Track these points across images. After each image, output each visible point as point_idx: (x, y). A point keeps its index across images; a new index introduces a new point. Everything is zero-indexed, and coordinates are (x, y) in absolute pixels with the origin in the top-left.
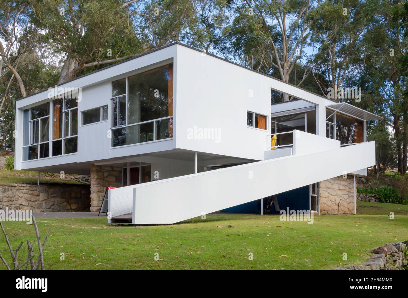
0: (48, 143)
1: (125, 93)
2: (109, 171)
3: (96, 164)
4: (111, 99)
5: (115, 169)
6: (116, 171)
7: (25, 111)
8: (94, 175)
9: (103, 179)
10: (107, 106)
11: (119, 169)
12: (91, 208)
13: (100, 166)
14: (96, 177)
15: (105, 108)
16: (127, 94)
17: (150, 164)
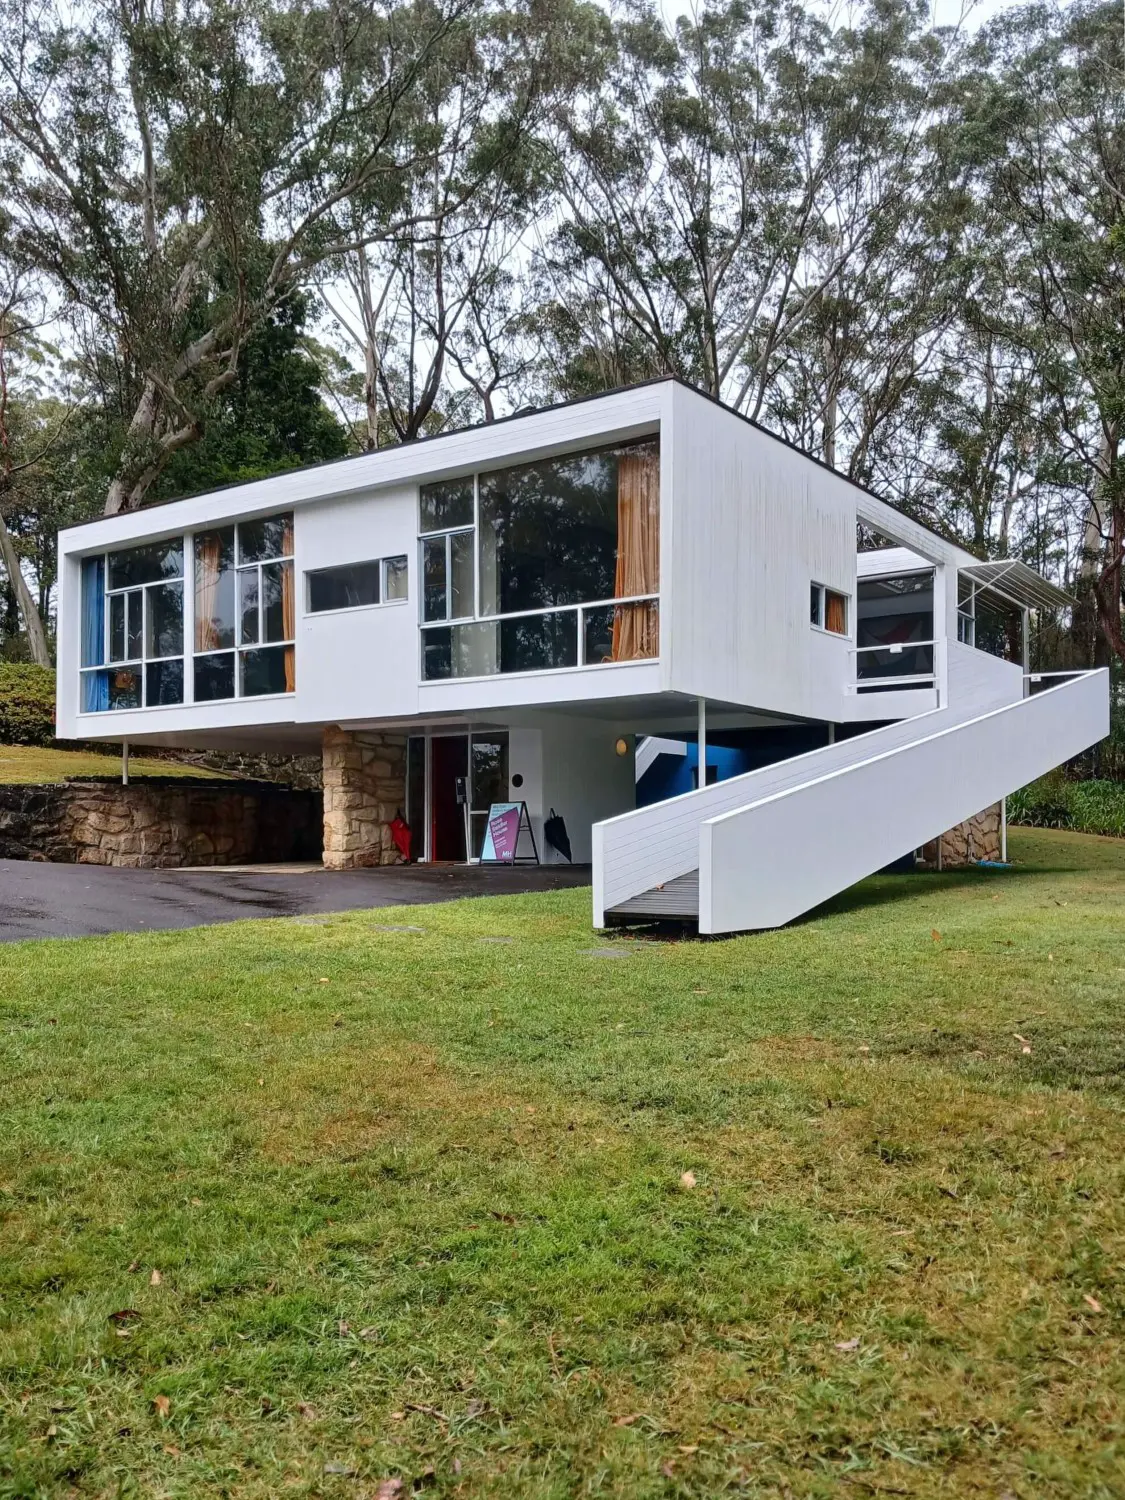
0: (181, 662)
1: (472, 522)
2: (373, 747)
3: (343, 728)
4: (419, 539)
5: (389, 740)
6: (391, 746)
7: (89, 562)
8: (337, 759)
9: (361, 771)
10: (404, 558)
11: (401, 741)
12: (325, 855)
13: (352, 734)
14: (341, 765)
15: (397, 563)
16: (476, 525)
17: (506, 727)
